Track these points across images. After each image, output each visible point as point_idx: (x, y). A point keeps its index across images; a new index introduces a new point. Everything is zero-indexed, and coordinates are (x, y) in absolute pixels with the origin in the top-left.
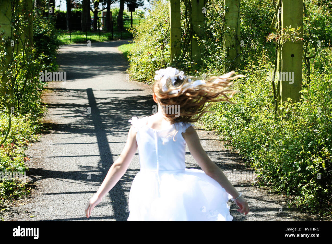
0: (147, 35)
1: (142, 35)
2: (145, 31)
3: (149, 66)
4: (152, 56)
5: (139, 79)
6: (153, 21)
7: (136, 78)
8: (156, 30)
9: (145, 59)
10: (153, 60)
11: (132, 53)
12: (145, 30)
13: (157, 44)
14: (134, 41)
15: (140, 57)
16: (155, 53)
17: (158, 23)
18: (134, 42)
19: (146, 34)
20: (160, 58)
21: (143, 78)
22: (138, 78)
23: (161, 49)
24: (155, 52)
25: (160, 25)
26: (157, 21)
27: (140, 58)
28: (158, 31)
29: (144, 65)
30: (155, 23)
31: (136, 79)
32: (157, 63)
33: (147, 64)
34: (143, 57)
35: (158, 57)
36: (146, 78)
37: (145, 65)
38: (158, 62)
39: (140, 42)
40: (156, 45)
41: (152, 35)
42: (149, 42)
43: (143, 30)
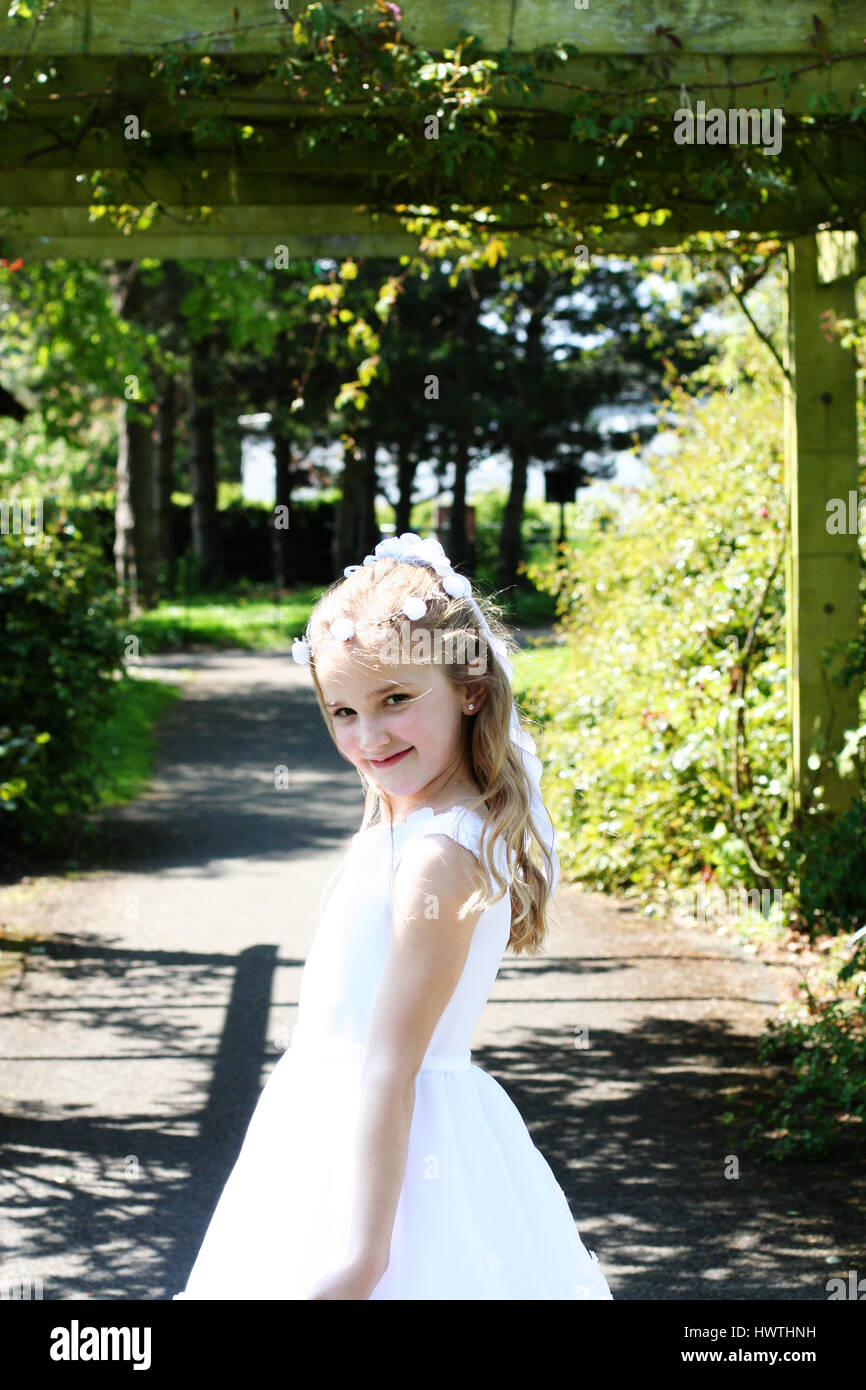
0: (638, 602)
1: (606, 600)
2: (625, 581)
3: (651, 796)
4: (672, 737)
5: (589, 878)
6: (678, 520)
7: (574, 864)
8: (696, 573)
9: (631, 750)
10: (681, 759)
11: (551, 709)
12: (630, 571)
13: (708, 659)
14: (562, 637)
15: (596, 730)
16: (693, 717)
17: (707, 530)
18: (564, 645)
19: (633, 596)
20: (725, 752)
21: (613, 866)
22: (584, 870)
23: (728, 689)
24: (692, 710)
25: (722, 543)
26: (701, 517)
27: (598, 742)
28: (707, 578)
29: (620, 785)
30: (689, 532)
31: (572, 874)
32: (704, 778)
33: (637, 781)
34: (616, 739)
35: (707, 737)
36: (633, 868)
37: (630, 789)
38: (714, 770)
39: (600, 641)
40: (697, 662)
41: (668, 602)
42: (650, 646)
43: (616, 576)
